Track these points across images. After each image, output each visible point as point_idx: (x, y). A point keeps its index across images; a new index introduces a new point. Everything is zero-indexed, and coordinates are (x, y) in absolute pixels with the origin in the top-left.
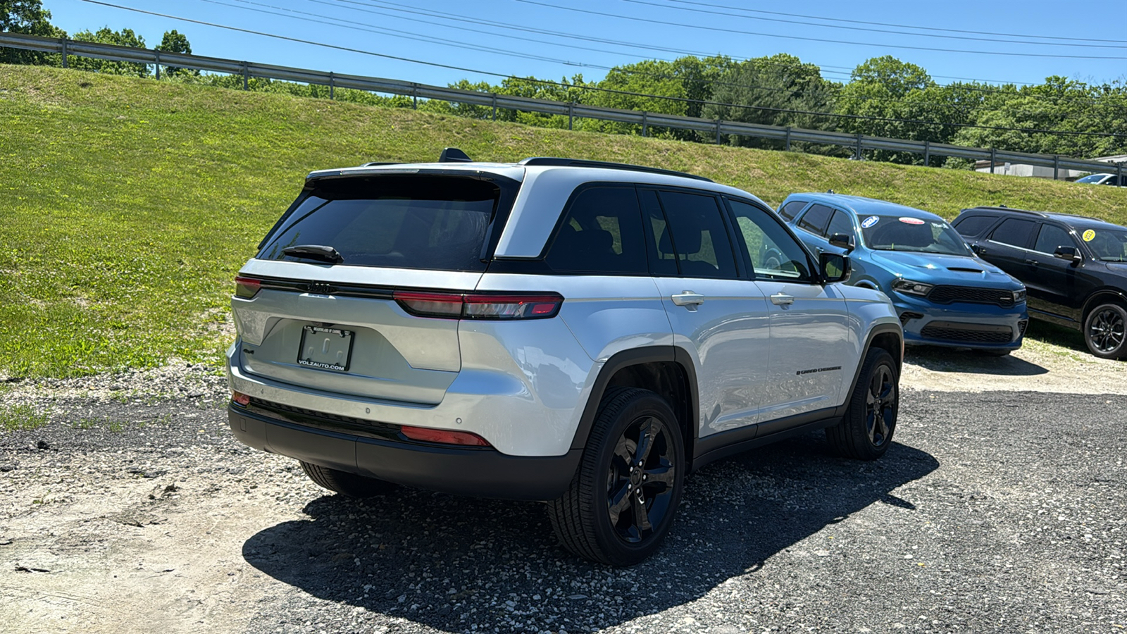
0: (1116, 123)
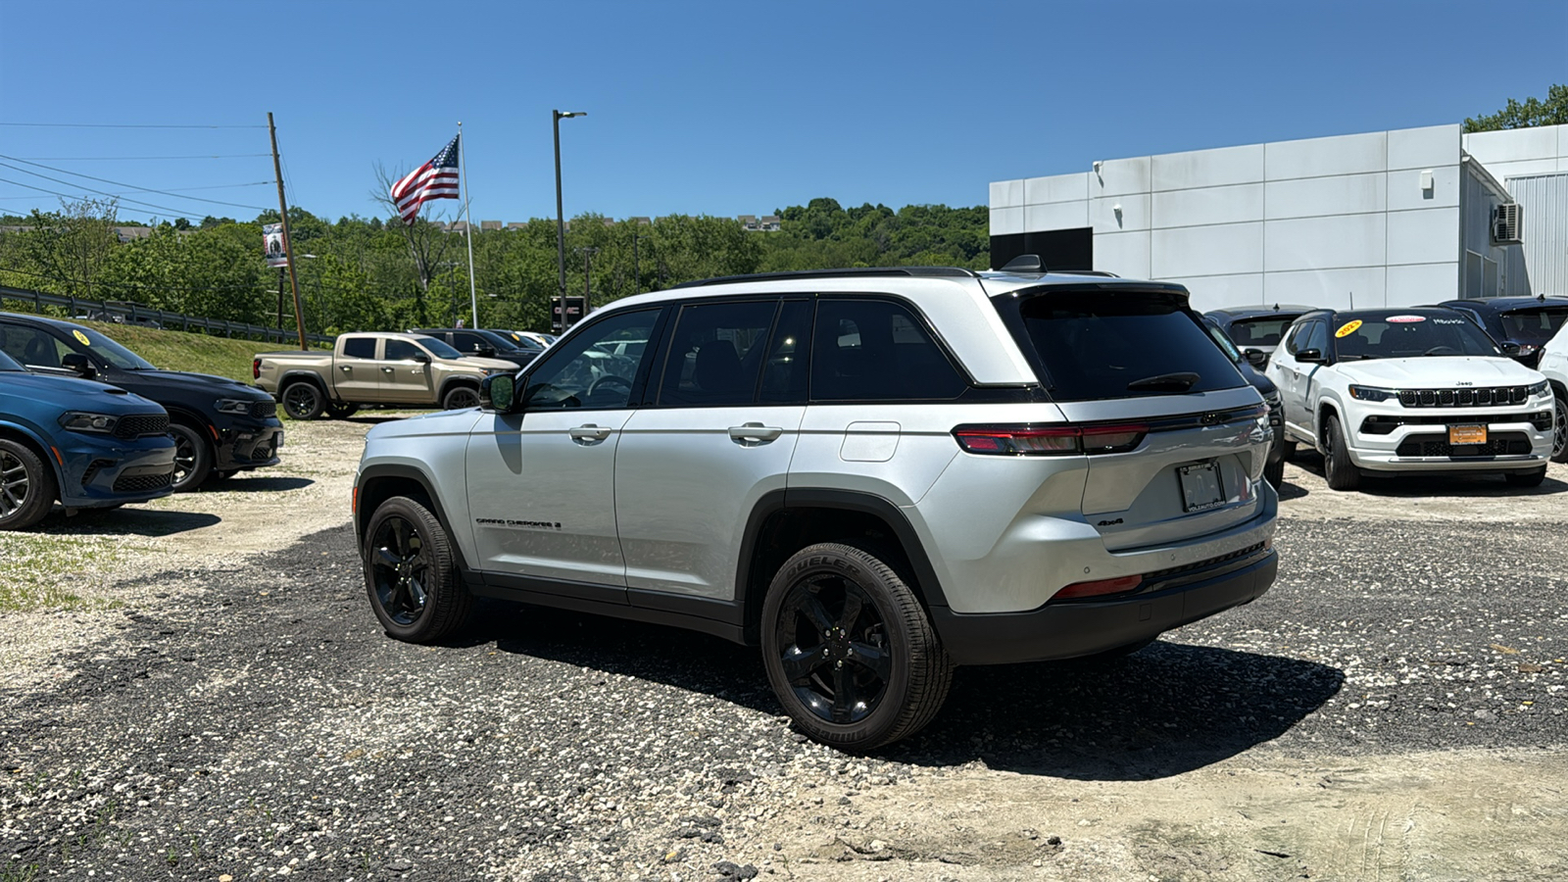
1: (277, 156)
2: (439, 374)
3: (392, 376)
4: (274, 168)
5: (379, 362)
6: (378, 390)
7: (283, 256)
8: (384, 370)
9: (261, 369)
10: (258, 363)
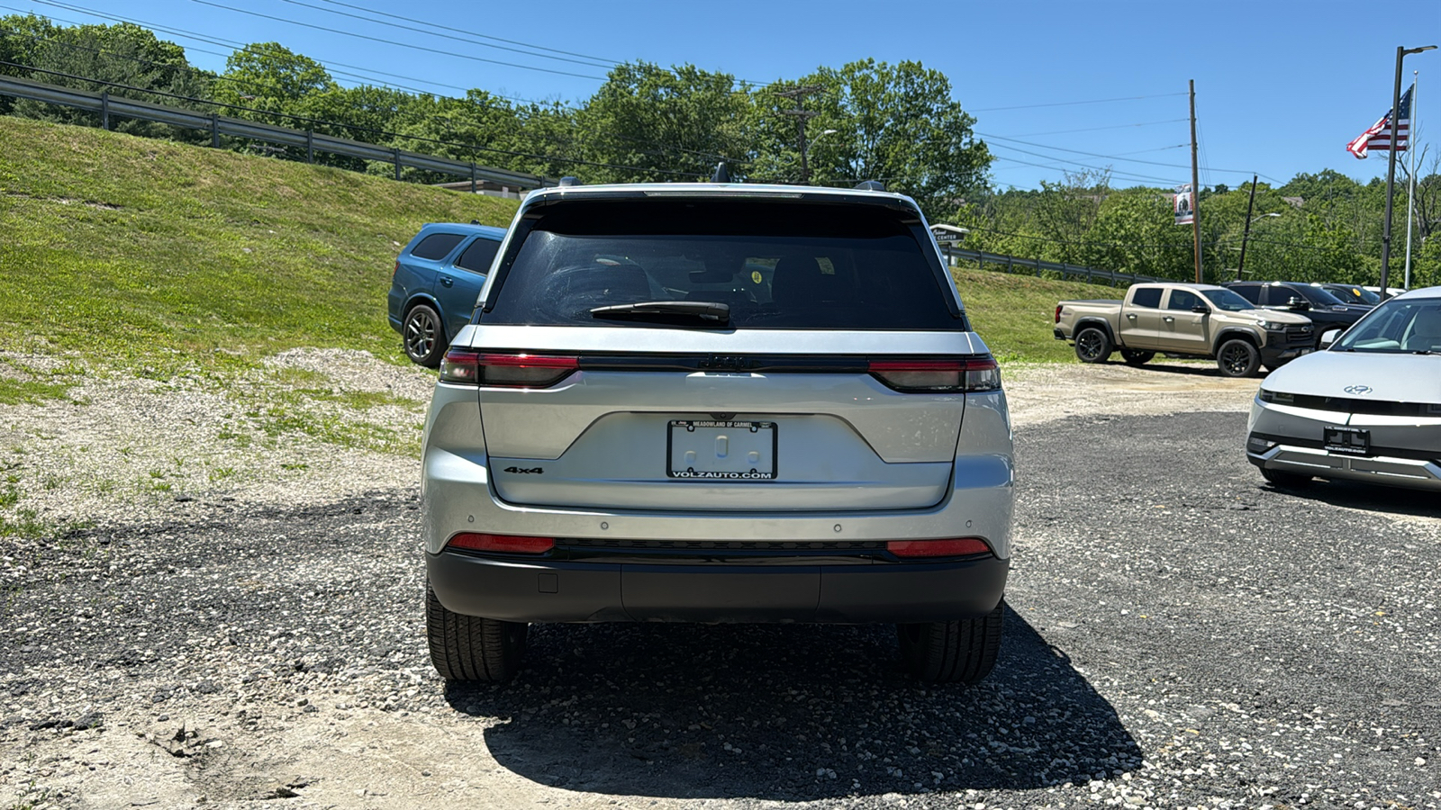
0: (549, 149)
1: (1193, 120)
2: (1217, 324)
3: (1171, 325)
4: (1190, 131)
5: (1163, 311)
6: (1158, 338)
7: (1190, 213)
8: (1165, 319)
9: (1061, 315)
10: (1060, 309)
